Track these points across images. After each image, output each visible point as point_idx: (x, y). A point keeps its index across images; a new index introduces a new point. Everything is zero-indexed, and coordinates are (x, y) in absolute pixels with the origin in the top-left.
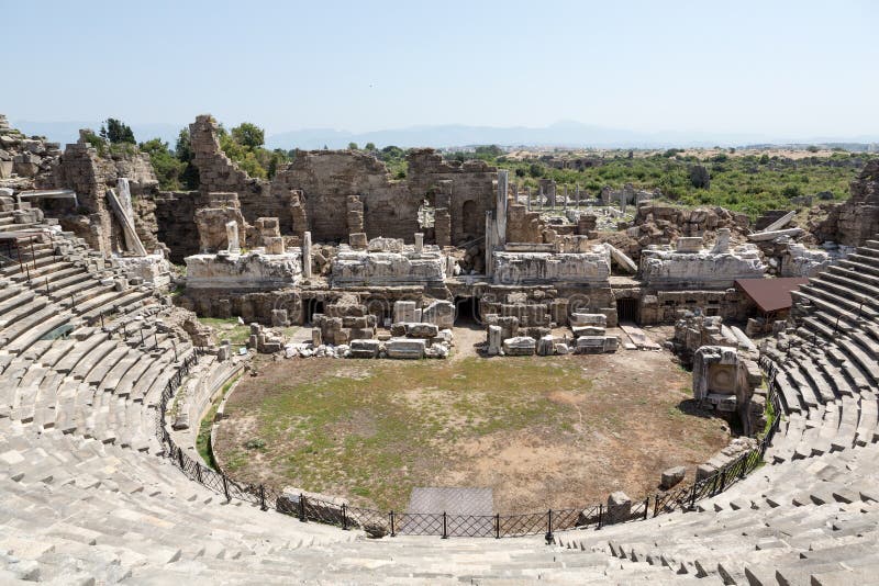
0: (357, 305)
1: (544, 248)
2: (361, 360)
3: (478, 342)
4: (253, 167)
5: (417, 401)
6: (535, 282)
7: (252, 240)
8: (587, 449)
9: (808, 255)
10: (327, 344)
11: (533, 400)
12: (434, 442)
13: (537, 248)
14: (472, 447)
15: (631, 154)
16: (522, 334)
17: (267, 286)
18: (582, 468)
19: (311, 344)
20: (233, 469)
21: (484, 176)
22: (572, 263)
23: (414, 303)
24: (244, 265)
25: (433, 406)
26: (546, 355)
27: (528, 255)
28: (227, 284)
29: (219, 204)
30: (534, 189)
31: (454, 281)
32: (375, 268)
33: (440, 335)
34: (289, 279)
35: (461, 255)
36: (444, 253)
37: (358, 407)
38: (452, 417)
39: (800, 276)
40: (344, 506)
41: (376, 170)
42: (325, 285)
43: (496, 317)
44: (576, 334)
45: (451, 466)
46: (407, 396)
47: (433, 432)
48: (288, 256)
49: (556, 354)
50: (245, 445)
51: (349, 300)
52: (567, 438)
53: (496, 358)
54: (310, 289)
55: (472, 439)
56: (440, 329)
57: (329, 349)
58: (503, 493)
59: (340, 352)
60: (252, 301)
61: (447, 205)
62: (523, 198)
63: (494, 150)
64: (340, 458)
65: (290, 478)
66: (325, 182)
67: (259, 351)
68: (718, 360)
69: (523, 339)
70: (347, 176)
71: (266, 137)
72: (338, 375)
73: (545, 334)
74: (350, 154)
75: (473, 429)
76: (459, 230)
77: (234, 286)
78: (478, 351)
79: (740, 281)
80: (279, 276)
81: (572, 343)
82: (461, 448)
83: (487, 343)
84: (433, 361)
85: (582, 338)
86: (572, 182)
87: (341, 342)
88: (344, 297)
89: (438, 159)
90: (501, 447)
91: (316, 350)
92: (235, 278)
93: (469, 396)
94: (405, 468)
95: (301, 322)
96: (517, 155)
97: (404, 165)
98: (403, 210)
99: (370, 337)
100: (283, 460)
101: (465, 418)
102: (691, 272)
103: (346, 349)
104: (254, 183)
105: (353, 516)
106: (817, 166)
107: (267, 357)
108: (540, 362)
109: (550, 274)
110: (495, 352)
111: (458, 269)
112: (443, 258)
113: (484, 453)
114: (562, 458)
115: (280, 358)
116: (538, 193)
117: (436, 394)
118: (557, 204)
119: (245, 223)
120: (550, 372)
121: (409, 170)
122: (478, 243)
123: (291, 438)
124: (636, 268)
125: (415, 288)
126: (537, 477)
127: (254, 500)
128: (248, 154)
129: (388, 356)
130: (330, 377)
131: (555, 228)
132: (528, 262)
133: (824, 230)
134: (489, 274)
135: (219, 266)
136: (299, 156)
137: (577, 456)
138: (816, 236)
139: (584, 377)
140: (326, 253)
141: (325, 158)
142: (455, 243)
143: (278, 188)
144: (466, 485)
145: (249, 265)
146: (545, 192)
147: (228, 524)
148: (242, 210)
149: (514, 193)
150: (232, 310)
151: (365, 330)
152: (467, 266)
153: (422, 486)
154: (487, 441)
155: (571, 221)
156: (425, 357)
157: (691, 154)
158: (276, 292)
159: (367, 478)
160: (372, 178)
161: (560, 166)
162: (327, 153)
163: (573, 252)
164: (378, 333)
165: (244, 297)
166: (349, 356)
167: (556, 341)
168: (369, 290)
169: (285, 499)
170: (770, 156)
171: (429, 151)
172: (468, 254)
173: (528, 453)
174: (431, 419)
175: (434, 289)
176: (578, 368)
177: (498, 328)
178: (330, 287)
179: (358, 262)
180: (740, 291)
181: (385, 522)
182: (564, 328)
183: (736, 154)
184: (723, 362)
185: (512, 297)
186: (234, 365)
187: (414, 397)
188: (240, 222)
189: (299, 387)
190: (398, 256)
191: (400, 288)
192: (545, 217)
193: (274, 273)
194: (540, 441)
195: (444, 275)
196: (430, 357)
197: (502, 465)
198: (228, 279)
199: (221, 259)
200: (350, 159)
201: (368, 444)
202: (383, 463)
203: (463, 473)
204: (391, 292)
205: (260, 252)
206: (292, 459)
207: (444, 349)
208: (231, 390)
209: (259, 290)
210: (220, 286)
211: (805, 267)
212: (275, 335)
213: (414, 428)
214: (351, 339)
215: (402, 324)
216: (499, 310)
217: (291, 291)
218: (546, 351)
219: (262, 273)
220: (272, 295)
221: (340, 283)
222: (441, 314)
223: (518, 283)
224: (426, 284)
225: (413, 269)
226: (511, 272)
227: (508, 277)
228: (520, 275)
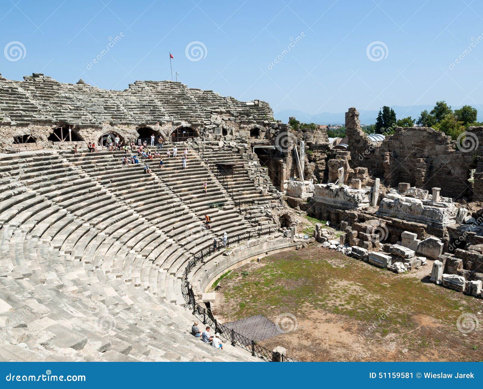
17: (345, 206)
23: (416, 235)
24: (337, 192)
28: (328, 201)
29: (339, 157)
32: (401, 206)
42: (374, 212)
48: (361, 191)
60: (336, 214)
77: (331, 204)
80: (352, 202)
92: (333, 199)
125: (421, 225)
135: (327, 191)
145: (339, 193)
158: (347, 211)
165: (333, 211)
168: (392, 220)
175: (434, 228)
179: (393, 201)
188: (346, 168)
190: (418, 201)
191: (411, 223)
193: (349, 200)
195: (444, 221)
198: (329, 199)
199: (328, 187)
204: (404, 224)
209: (340, 208)
210: (326, 203)
217: (355, 212)
219: (344, 198)
220: (345, 212)
221: (381, 212)
222: (431, 246)
224: (430, 224)
225: (424, 212)
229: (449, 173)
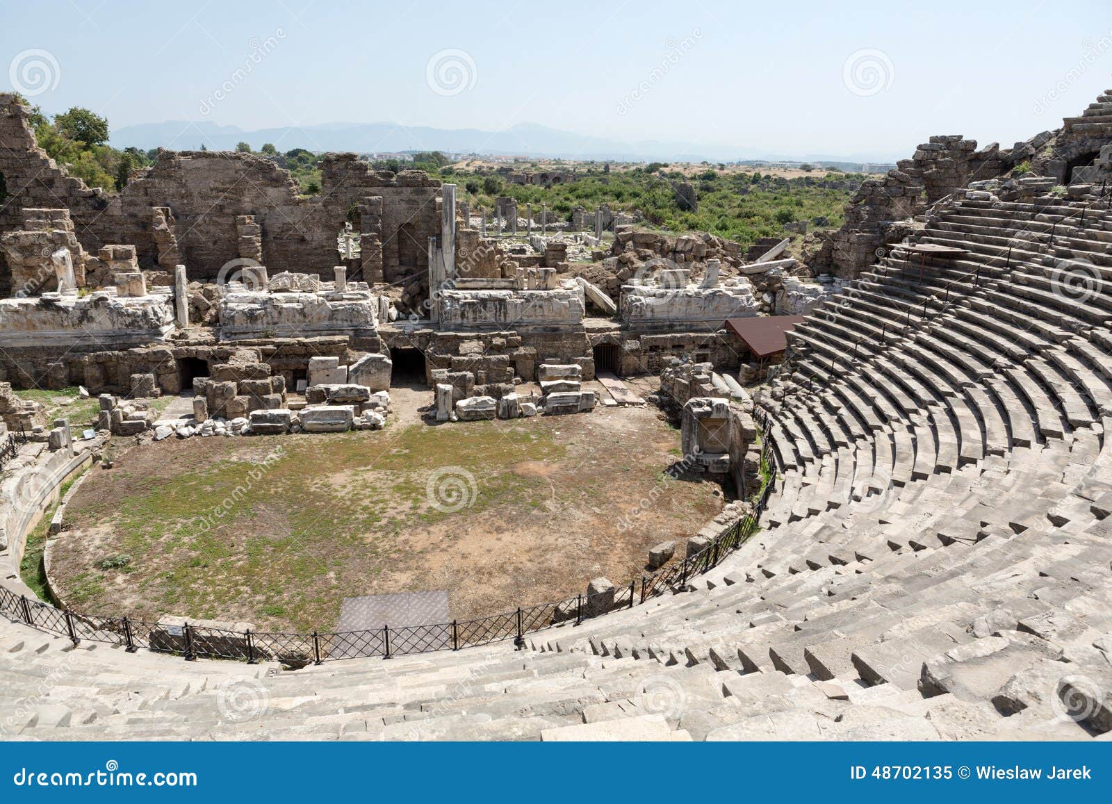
0: (256, 364)
1: (503, 284)
2: (266, 438)
3: (424, 405)
4: (92, 173)
5: (344, 487)
6: (493, 327)
7: (94, 276)
8: (562, 530)
9: (803, 289)
10: (215, 418)
11: (495, 475)
12: (369, 537)
13: (495, 285)
14: (420, 540)
15: (607, 168)
16: (479, 394)
17: (121, 341)
18: (556, 554)
19: (192, 419)
20: (81, 601)
21: (424, 192)
22: (538, 303)
23: (337, 358)
24: (85, 311)
25: (368, 491)
26: (510, 418)
27: (484, 294)
28: (58, 339)
29: (39, 225)
30: (487, 210)
31: (389, 328)
32: (280, 313)
33: (373, 399)
34: (155, 331)
35: (397, 294)
36: (374, 292)
37: (263, 499)
38: (392, 504)
39: (795, 314)
40: (248, 633)
41: (277, 181)
42: (210, 338)
43: (445, 373)
44: (546, 391)
45: (393, 565)
46: (331, 481)
47: (368, 526)
48: (154, 299)
49: (521, 415)
50: (99, 565)
51: (245, 358)
52: (538, 518)
53: (446, 426)
54: (188, 344)
55: (419, 530)
56: (373, 391)
57: (220, 425)
58: (461, 594)
59: (235, 428)
60: (101, 364)
61: (377, 230)
62: (475, 221)
63: (437, 158)
64: (241, 571)
65: (168, 604)
66: (204, 197)
67: (114, 432)
68: (708, 414)
69: (480, 399)
70: (237, 189)
71: (111, 129)
72: (234, 459)
73: (507, 392)
74: (239, 158)
75: (420, 517)
76: (394, 262)
77: (69, 343)
78: (424, 418)
79: (731, 321)
80: (140, 327)
81: (542, 402)
82: (406, 542)
83: (434, 407)
84: (365, 433)
85: (553, 395)
86: (537, 201)
87: (236, 415)
88: (238, 353)
89: (363, 168)
90: (456, 537)
91: (200, 426)
92: (71, 331)
93: (414, 476)
94: (332, 574)
95: (177, 389)
96: (468, 165)
97: (317, 176)
98: (318, 235)
99: (277, 405)
100: (158, 581)
101: (409, 504)
102: (676, 313)
103: (244, 422)
104: (94, 195)
105: (261, 644)
106: (812, 188)
107: (126, 440)
108: (502, 428)
109: (511, 318)
110: (446, 417)
111: (394, 312)
112: (373, 299)
113: (435, 546)
114: (532, 544)
115: (146, 440)
116: (495, 214)
117: (370, 476)
118: (519, 229)
119: (83, 253)
120: (515, 438)
121: (323, 182)
122: (419, 279)
123: (168, 548)
124: (614, 307)
125: (337, 338)
126: (502, 569)
127: (115, 638)
128: (84, 154)
129: (304, 431)
130: (223, 462)
131: (519, 260)
132: (484, 302)
133: (819, 260)
134: (434, 318)
135: (45, 314)
136: (163, 159)
137: (550, 539)
138: (811, 268)
139: (556, 443)
140: (209, 294)
141: (200, 163)
142: (389, 279)
143: (132, 204)
144: (413, 588)
145: (93, 312)
146: (504, 214)
147: (74, 677)
148: (78, 234)
149: (464, 214)
150: (70, 376)
151: (271, 396)
152: (404, 308)
153: (355, 595)
154: (438, 531)
155: (536, 250)
156: (354, 428)
157: (676, 170)
158: (136, 350)
159: (279, 593)
160: (272, 192)
161: (522, 180)
162: (203, 155)
163: (539, 288)
164: (288, 399)
165: (86, 358)
166: (248, 433)
167: (521, 400)
168: (273, 343)
169: (162, 632)
170: (763, 175)
171: (350, 157)
172: (406, 292)
173: (490, 541)
174: (365, 509)
175: (363, 339)
176: (549, 432)
177: (449, 387)
178: (217, 340)
179: (256, 306)
180: (732, 332)
181: (306, 648)
182: (530, 383)
183: (726, 171)
184: (713, 416)
185: (465, 347)
186: (76, 454)
187: (341, 482)
188: (75, 251)
189: (177, 479)
190: (313, 296)
191: (317, 339)
192: (505, 246)
193: (132, 324)
194: (504, 525)
195: (376, 322)
196: (360, 428)
197: (458, 559)
198: (59, 332)
199: (48, 304)
200: (239, 165)
201: (279, 547)
202: (301, 571)
203: (409, 573)
204: (304, 344)
205: (109, 293)
206: (170, 578)
207: (379, 416)
208: (73, 490)
209: (110, 348)
210: (48, 343)
211: (799, 305)
212: (138, 409)
213: (342, 521)
214: (250, 410)
215: (322, 386)
216: (449, 364)
217: (159, 348)
218: (510, 413)
219: (113, 323)
220: (131, 353)
221: (232, 334)
222: (373, 371)
223: (472, 329)
224: (351, 333)
225: (334, 313)
226: (463, 315)
227: (459, 321)
228: (475, 319)
229: (302, 240)
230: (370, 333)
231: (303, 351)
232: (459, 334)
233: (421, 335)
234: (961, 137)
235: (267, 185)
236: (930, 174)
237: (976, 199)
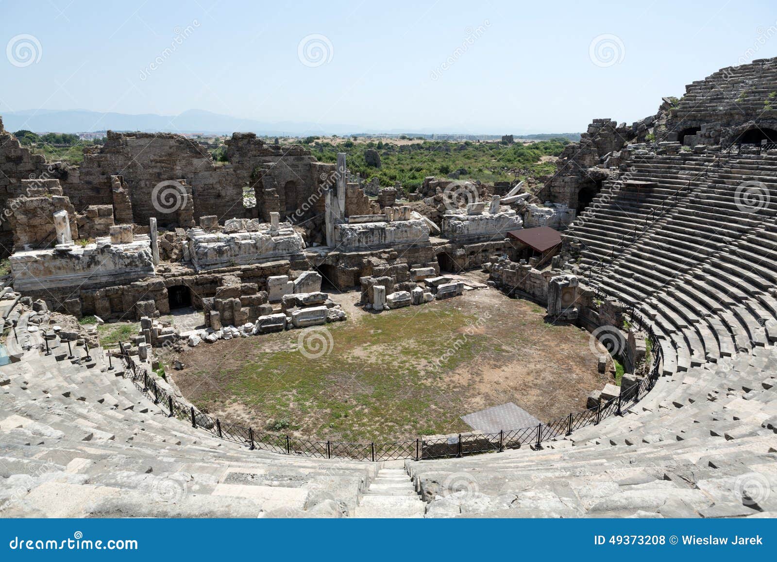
1: (380, 218)
6: (379, 247)
7: (85, 230)
9: (542, 211)
13: (374, 219)
16: (397, 290)
17: (124, 277)
22: (404, 229)
23: (286, 276)
24: (92, 257)
27: (370, 225)
28: (72, 280)
29: (38, 192)
32: (240, 248)
34: (148, 268)
35: (301, 230)
39: (540, 226)
41: (200, 154)
42: (189, 270)
43: (371, 278)
54: (174, 276)
60: (109, 296)
61: (275, 186)
66: (145, 166)
67: (154, 345)
68: (567, 285)
69: (400, 293)
70: (170, 161)
74: (171, 137)
77: (79, 283)
79: (511, 232)
80: (136, 266)
83: (366, 302)
89: (260, 144)
92: (81, 273)
95: (168, 311)
98: (230, 192)
102: (481, 229)
104: (57, 167)
109: (389, 239)
110: (382, 307)
115: (185, 347)
119: (75, 213)
124: (439, 229)
125: (283, 262)
132: (372, 230)
133: (543, 193)
134: (332, 244)
135: (59, 262)
138: (540, 198)
141: (144, 141)
143: (88, 174)
145: (99, 258)
150: (82, 309)
158: (138, 283)
160: (195, 161)
163: (401, 220)
164: (272, 307)
165: (98, 293)
167: (424, 292)
168: (239, 269)
171: (251, 136)
175: (298, 262)
176: (453, 309)
177: (383, 287)
179: (222, 244)
180: (514, 239)
184: (570, 286)
188: (69, 211)
190: (260, 234)
191: (269, 264)
193: (130, 264)
196: (333, 320)
198: (71, 275)
199: (60, 253)
200: (172, 143)
204: (262, 268)
207: (342, 311)
209: (114, 284)
210: (63, 285)
211: (541, 220)
212: (164, 326)
214: (250, 317)
215: (292, 296)
217: (154, 280)
219: (115, 264)
220: (133, 286)
221: (206, 265)
222: (310, 283)
223: (366, 249)
224: (289, 258)
225: (276, 245)
226: (359, 241)
227: (357, 245)
228: (367, 243)
229: (219, 196)
230: (301, 257)
231: (260, 273)
232: (360, 253)
233: (332, 256)
234: (610, 119)
235: (193, 157)
236: (598, 141)
237: (642, 154)
